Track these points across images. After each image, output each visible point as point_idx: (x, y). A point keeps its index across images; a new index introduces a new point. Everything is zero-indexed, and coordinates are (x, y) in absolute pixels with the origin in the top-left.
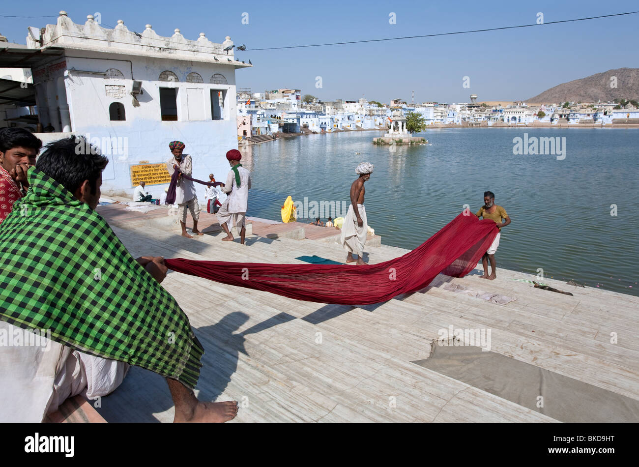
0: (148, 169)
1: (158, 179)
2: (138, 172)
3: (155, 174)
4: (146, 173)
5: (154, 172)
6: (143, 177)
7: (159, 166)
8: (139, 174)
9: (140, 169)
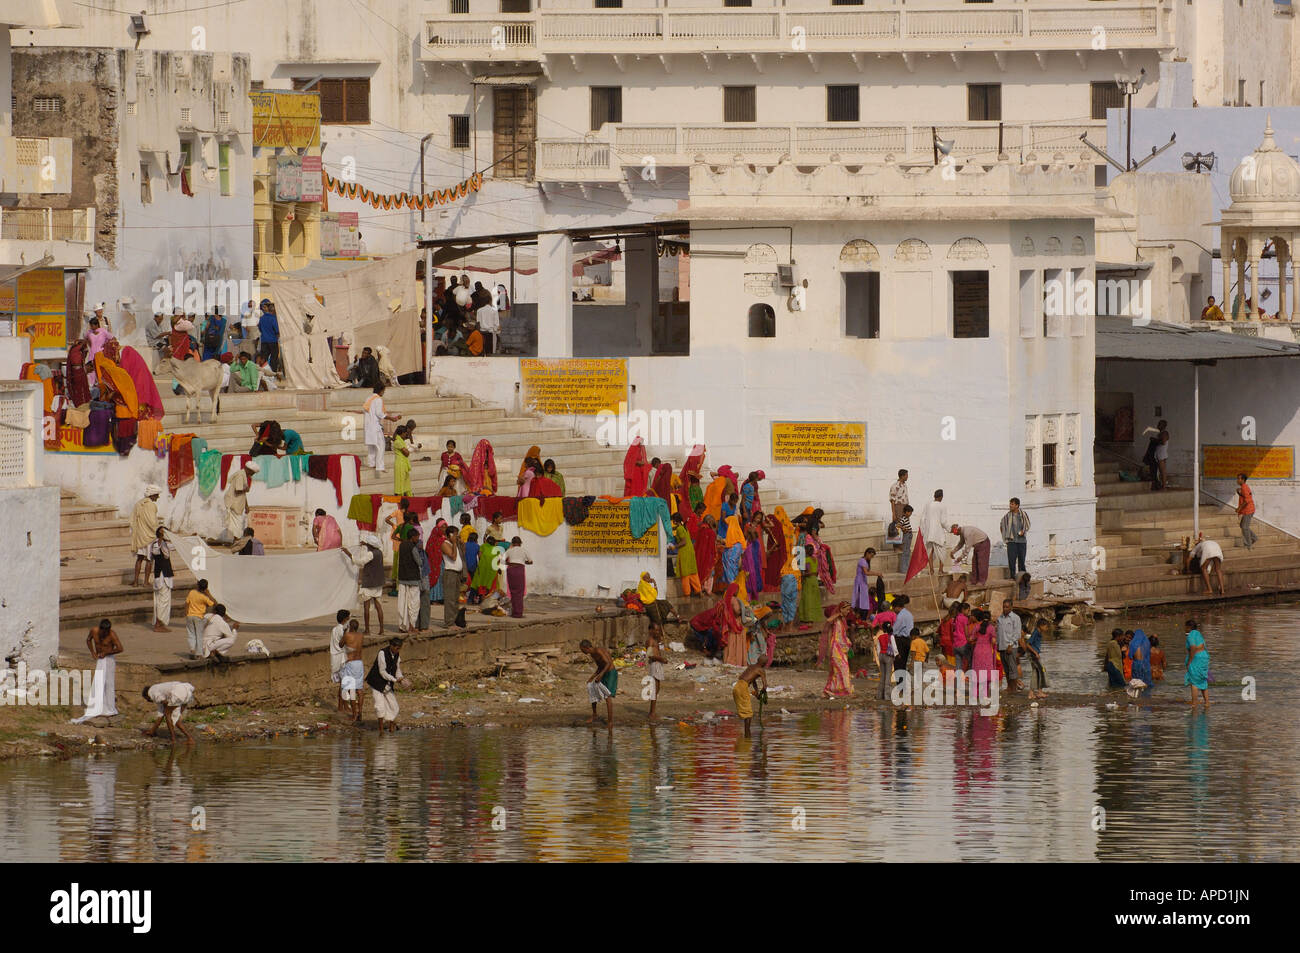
0: (806, 433)
1: (823, 455)
2: (785, 436)
3: (818, 444)
4: (801, 440)
5: (816, 440)
6: (795, 447)
7: (826, 429)
8: (787, 440)
9: (791, 431)
